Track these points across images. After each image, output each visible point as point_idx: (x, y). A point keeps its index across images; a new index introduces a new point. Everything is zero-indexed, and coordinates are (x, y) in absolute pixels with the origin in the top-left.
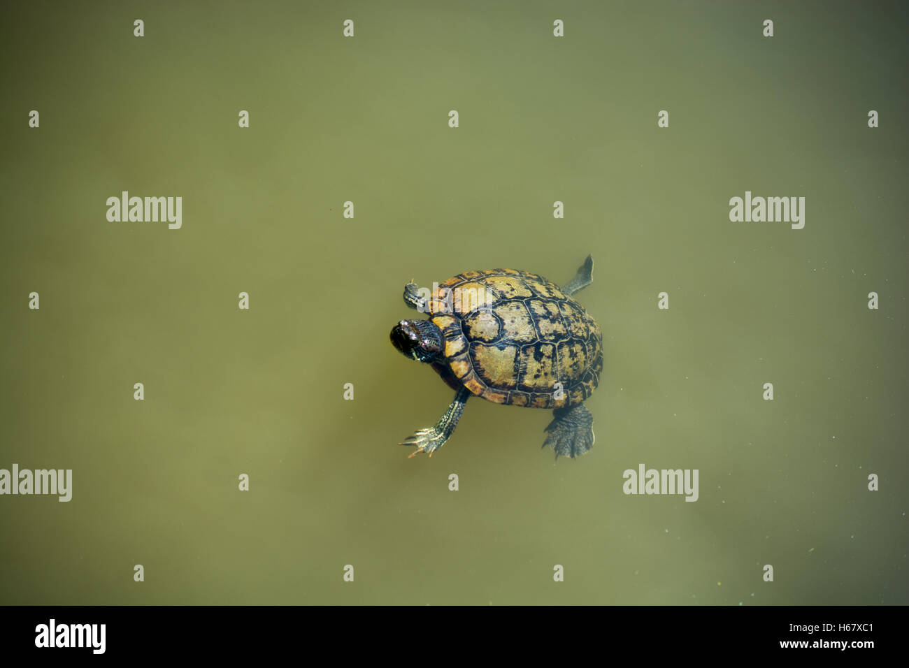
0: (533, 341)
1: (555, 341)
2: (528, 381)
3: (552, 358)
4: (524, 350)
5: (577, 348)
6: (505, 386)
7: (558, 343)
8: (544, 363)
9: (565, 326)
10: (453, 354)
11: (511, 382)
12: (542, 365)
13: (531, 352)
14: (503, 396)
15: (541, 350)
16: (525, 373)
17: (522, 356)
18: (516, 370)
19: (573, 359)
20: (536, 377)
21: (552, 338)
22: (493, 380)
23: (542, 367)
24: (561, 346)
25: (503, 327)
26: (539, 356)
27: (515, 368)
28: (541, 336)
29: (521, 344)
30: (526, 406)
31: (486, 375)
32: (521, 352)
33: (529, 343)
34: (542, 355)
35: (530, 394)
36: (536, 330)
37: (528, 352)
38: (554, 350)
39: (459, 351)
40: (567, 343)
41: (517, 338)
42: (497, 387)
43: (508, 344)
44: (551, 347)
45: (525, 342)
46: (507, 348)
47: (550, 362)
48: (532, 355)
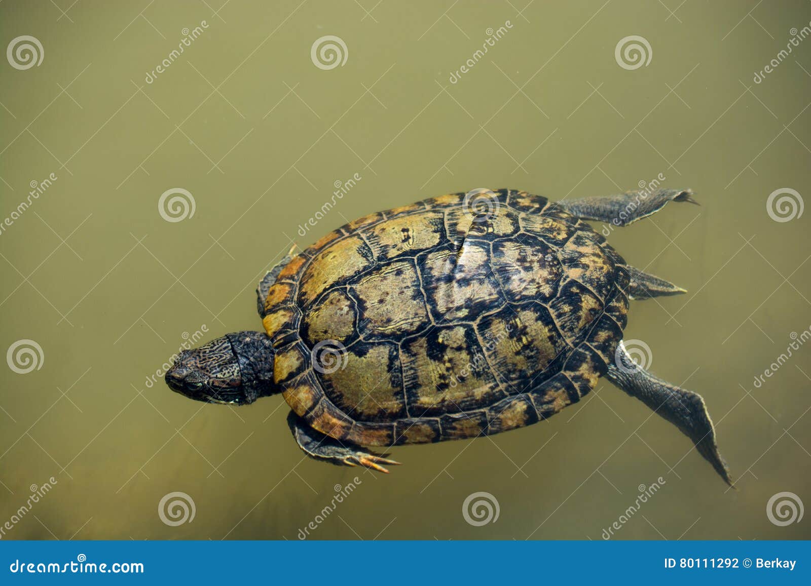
0: (421, 327)
1: (471, 317)
2: (427, 399)
3: (468, 348)
4: (406, 347)
5: (527, 318)
6: (383, 415)
7: (478, 321)
8: (450, 360)
9: (496, 285)
10: (285, 375)
11: (393, 405)
12: (448, 365)
13: (421, 346)
14: (384, 432)
15: (440, 340)
16: (416, 386)
17: (403, 358)
18: (396, 383)
19: (520, 340)
20: (442, 387)
21: (464, 312)
22: (359, 410)
23: (448, 369)
24: (485, 325)
25: (361, 315)
26: (436, 351)
27: (393, 382)
28: (437, 315)
29: (398, 338)
30: (435, 440)
31: (346, 402)
32: (400, 351)
33: (412, 333)
34: (443, 348)
35: (438, 419)
36: (429, 307)
37: (415, 348)
38: (469, 334)
39: (294, 369)
40: (498, 315)
41: (390, 328)
42: (370, 418)
43: (373, 344)
44: (461, 331)
45: (406, 333)
46: (371, 351)
47: (464, 355)
48: (423, 352)
